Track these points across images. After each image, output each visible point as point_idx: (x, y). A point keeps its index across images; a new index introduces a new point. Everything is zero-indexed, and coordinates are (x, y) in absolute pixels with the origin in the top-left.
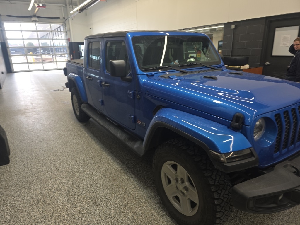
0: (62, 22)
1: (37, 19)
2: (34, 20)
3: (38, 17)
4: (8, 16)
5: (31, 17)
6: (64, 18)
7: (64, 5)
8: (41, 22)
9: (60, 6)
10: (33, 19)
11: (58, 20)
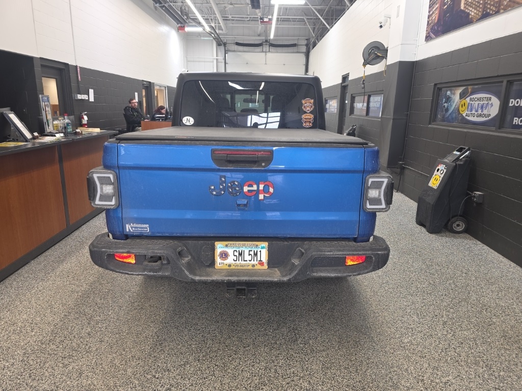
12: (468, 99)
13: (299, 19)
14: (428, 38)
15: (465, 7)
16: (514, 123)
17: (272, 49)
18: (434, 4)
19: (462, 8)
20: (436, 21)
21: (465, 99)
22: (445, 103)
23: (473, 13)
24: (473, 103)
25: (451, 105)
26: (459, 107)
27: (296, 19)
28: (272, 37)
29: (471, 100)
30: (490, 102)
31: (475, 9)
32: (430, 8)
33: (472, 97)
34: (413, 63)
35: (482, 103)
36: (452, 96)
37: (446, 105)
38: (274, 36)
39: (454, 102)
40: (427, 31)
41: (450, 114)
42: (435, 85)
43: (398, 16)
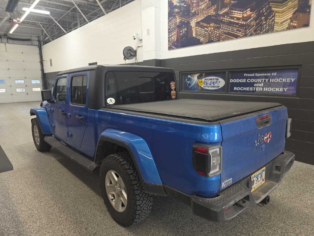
12: (203, 80)
13: (32, 22)
14: (170, 48)
15: (196, 36)
16: (234, 90)
17: (10, 41)
18: (172, 31)
19: (194, 35)
20: (175, 40)
21: (201, 79)
22: (187, 81)
23: (202, 39)
24: (207, 81)
25: (192, 82)
26: (198, 83)
27: (30, 22)
28: (11, 32)
29: (205, 79)
30: (218, 81)
31: (203, 38)
32: (169, 33)
33: (206, 78)
34: (160, 60)
35: (213, 81)
36: (192, 78)
37: (188, 82)
38: (13, 32)
39: (194, 81)
40: (168, 45)
41: (192, 86)
42: (180, 72)
43: (148, 34)
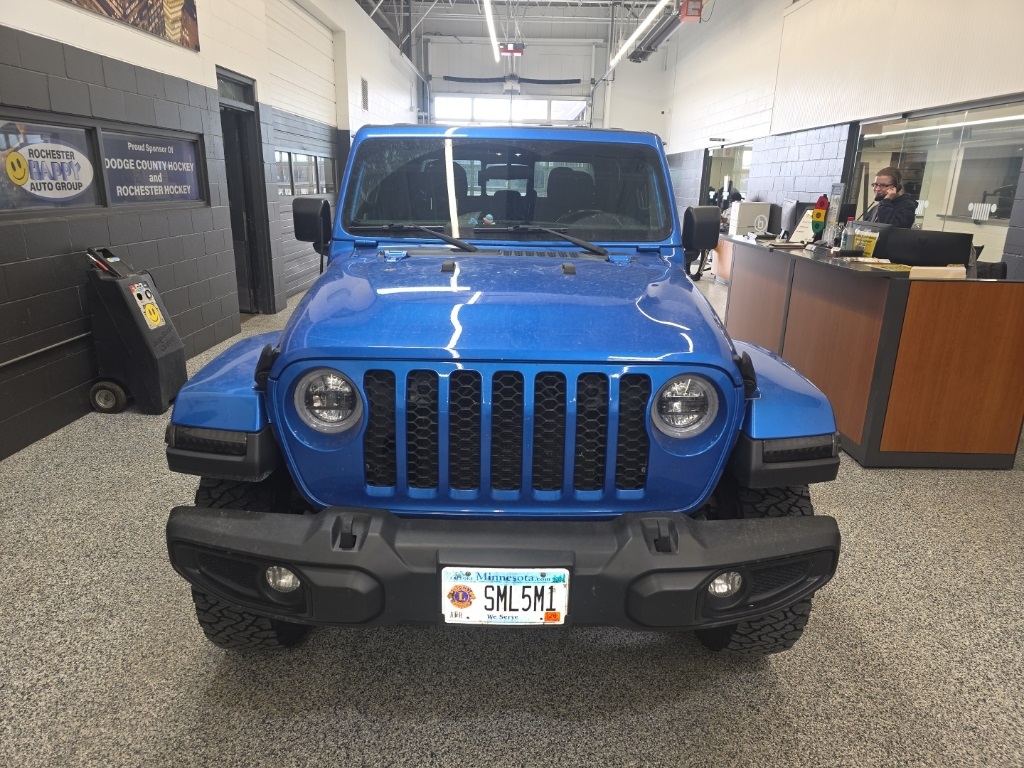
0: (585, 92)
1: (517, 87)
2: (510, 88)
3: (521, 81)
4: (447, 78)
5: (503, 80)
6: (593, 82)
7: (601, 41)
8: (527, 94)
9: (590, 45)
10: (508, 85)
11: (575, 88)
